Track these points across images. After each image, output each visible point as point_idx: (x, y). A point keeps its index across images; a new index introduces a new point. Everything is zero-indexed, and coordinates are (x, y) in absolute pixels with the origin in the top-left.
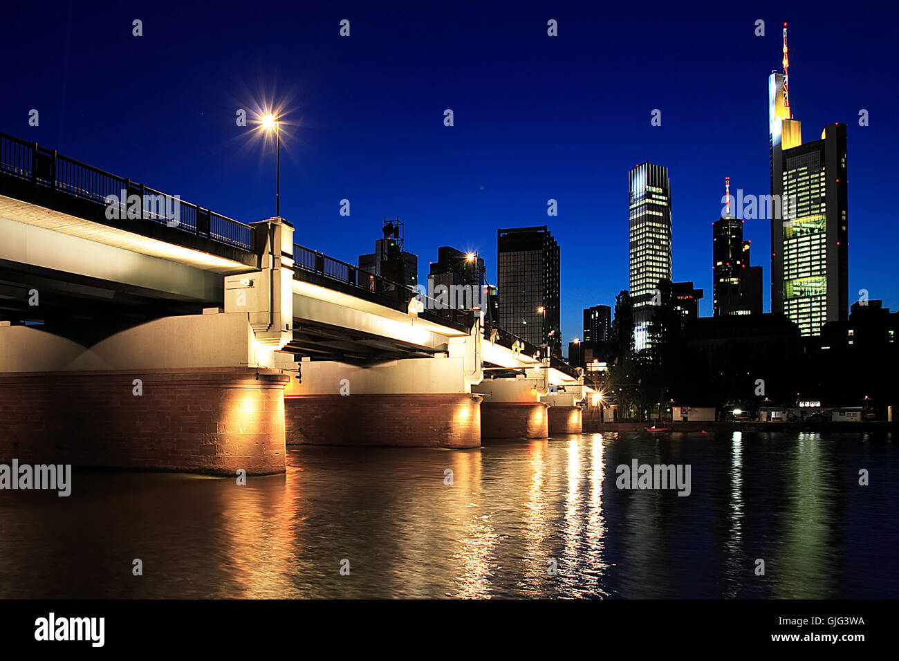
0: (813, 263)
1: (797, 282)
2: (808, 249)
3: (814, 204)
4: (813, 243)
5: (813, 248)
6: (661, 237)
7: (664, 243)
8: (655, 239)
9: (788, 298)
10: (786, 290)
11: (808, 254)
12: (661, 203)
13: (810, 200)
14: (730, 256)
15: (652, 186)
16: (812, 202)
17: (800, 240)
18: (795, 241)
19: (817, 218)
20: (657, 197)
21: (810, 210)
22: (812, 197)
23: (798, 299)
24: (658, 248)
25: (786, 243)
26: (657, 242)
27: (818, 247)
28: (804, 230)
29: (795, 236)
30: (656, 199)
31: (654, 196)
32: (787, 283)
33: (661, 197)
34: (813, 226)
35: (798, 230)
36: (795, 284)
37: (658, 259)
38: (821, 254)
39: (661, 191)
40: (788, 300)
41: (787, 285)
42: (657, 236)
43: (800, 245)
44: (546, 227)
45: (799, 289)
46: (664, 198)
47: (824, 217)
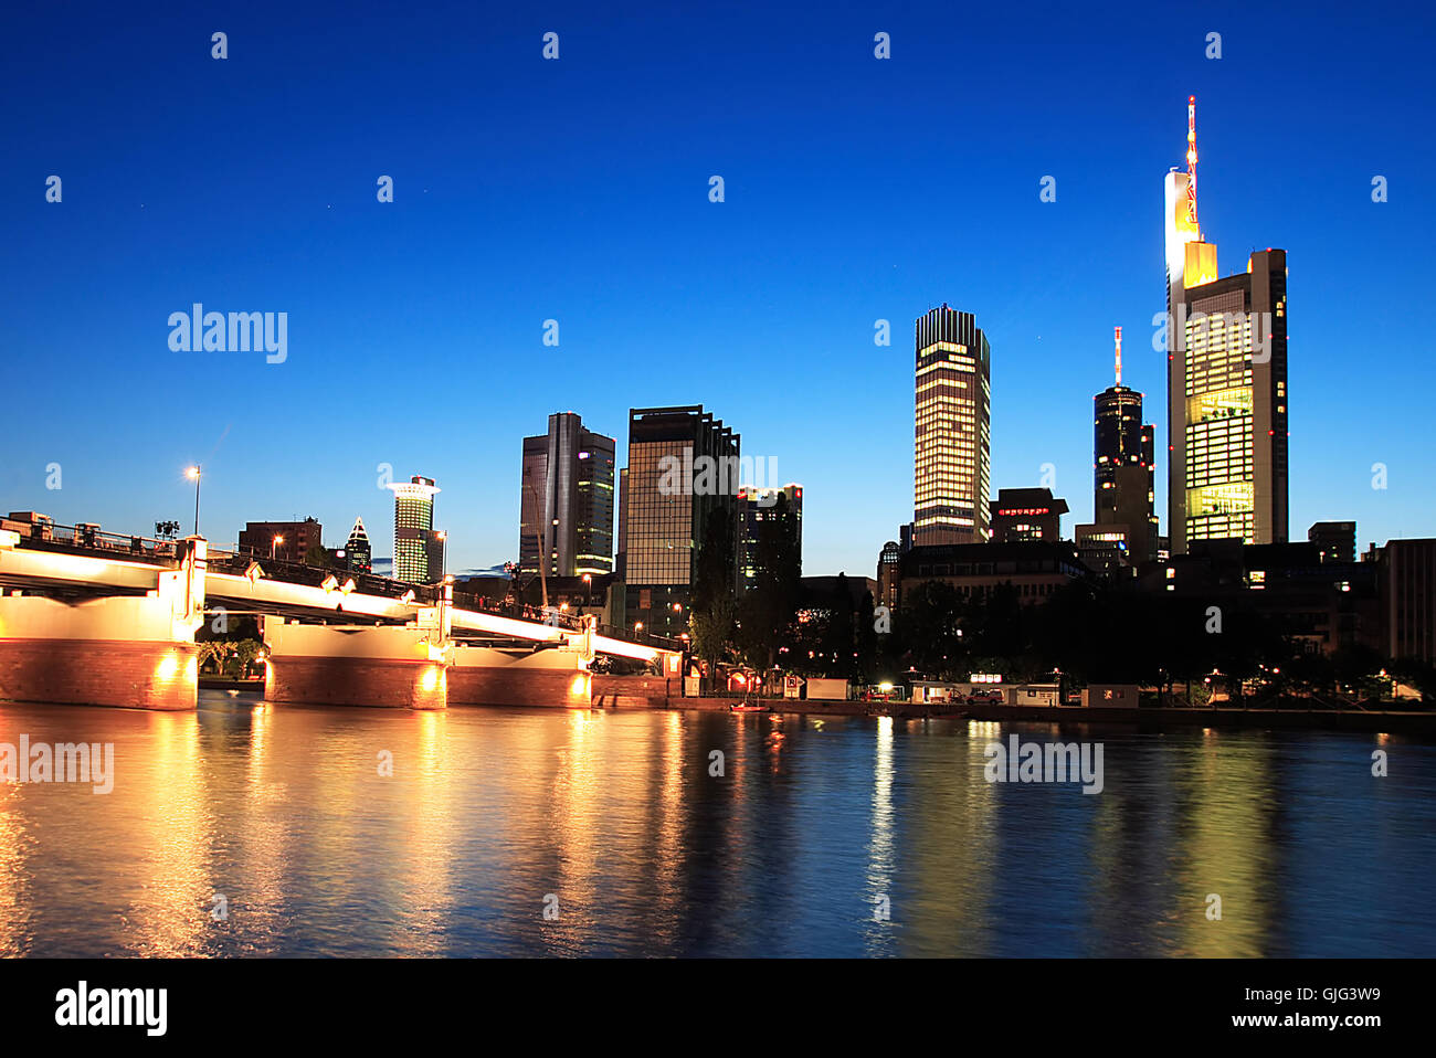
0: (1232, 463)
1: (1207, 491)
2: (1225, 440)
3: (1234, 371)
4: (1232, 431)
5: (1232, 439)
6: (963, 419)
7: (969, 428)
8: (954, 422)
9: (1194, 515)
10: (1190, 502)
11: (1225, 448)
12: (963, 368)
13: (1228, 365)
14: (1122, 447)
15: (949, 341)
16: (1231, 368)
17: (1211, 426)
18: (1204, 427)
19: (1239, 392)
20: (958, 359)
21: (1228, 380)
22: (1231, 360)
23: (1208, 517)
24: (957, 435)
25: (1190, 430)
26: (957, 426)
27: (1240, 438)
28: (1220, 411)
29: (1205, 421)
30: (955, 362)
31: (951, 358)
32: (1193, 491)
33: (963, 360)
34: (1232, 405)
35: (1212, 410)
36: (1204, 494)
37: (957, 452)
38: (1244, 449)
39: (964, 350)
40: (1194, 519)
41: (1193, 496)
42: (957, 418)
43: (1212, 434)
44: (701, 406)
45: (1211, 502)
46: (969, 361)
47: (1250, 392)
